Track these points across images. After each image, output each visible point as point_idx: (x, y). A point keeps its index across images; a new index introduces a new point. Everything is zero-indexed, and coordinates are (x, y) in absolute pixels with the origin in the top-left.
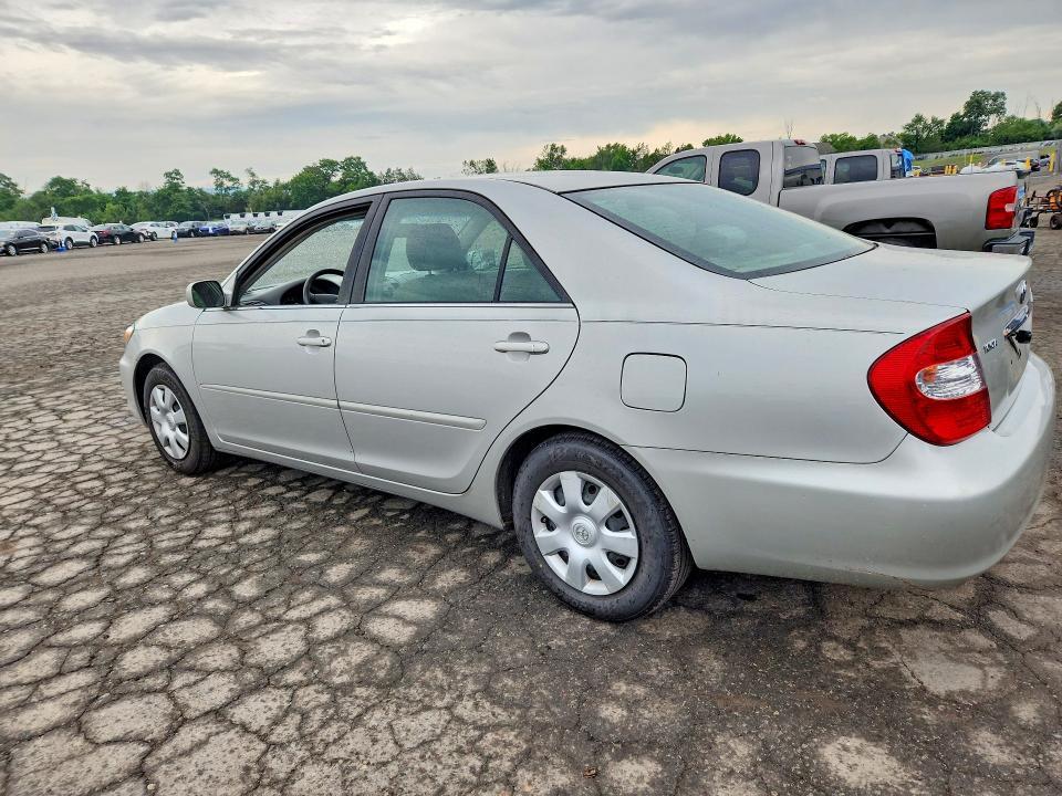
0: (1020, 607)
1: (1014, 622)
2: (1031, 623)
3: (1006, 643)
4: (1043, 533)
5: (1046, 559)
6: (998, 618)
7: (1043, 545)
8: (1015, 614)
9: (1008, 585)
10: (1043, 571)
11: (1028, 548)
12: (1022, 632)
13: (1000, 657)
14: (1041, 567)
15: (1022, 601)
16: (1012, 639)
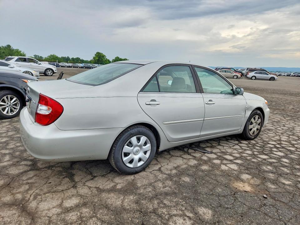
0: (26, 167)
1: (26, 163)
2: (22, 165)
3: (26, 160)
4: (29, 192)
5: (25, 182)
6: (29, 163)
7: (27, 187)
8: (26, 165)
9: (30, 170)
10: (24, 178)
11: (31, 183)
12: (23, 163)
13: (25, 158)
14: (25, 179)
15: (26, 168)
16: (25, 161)
